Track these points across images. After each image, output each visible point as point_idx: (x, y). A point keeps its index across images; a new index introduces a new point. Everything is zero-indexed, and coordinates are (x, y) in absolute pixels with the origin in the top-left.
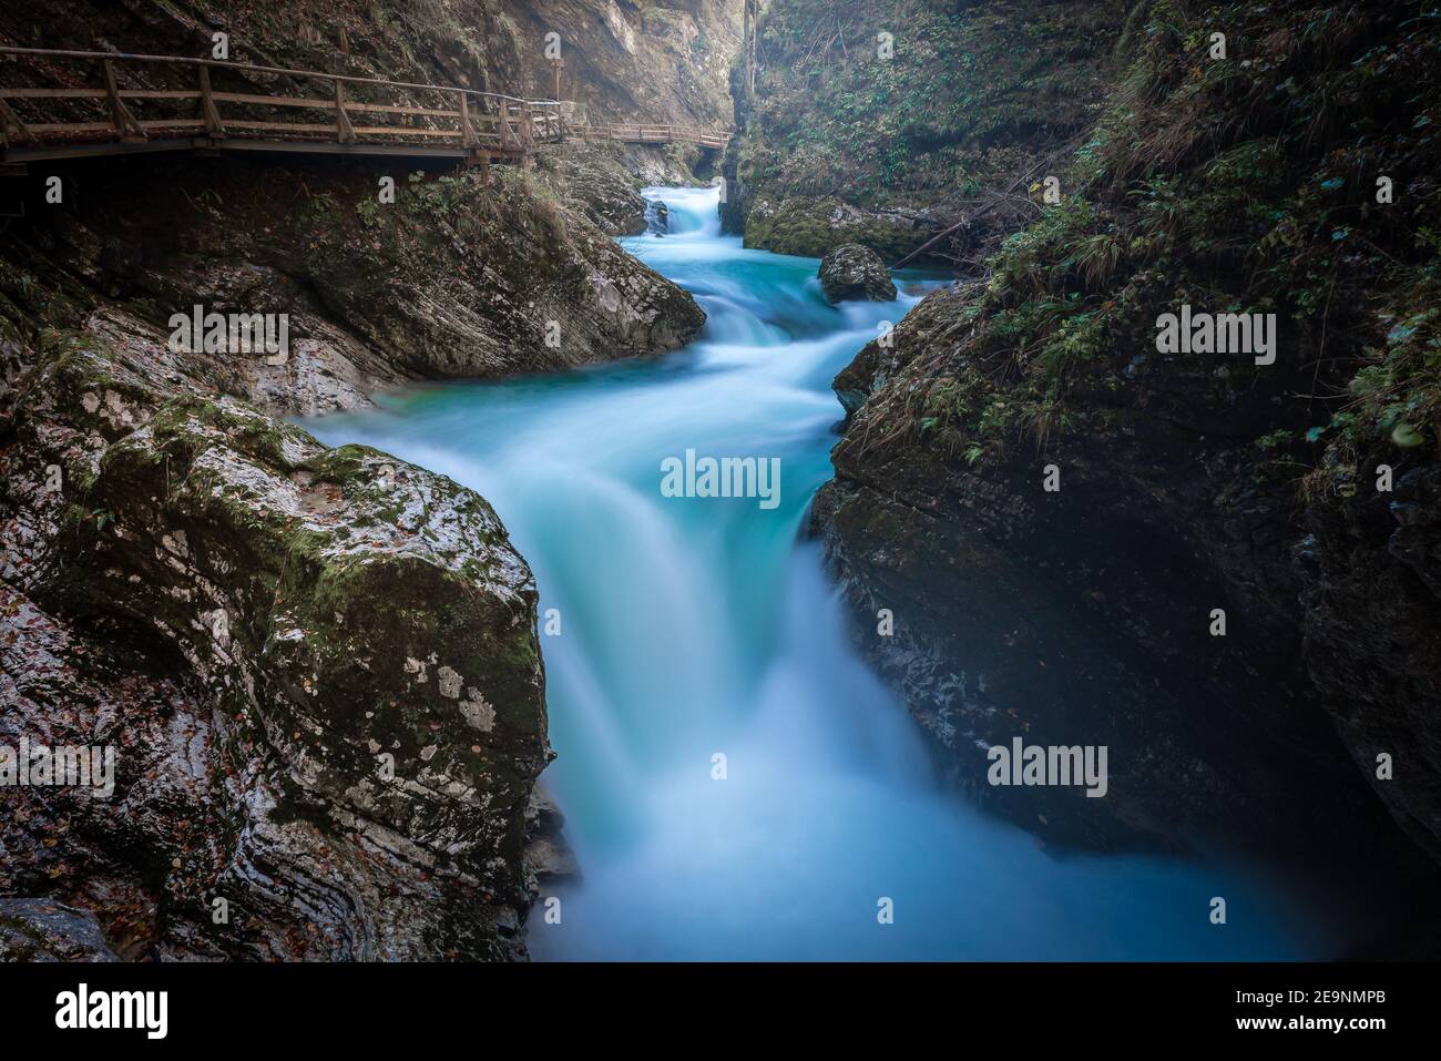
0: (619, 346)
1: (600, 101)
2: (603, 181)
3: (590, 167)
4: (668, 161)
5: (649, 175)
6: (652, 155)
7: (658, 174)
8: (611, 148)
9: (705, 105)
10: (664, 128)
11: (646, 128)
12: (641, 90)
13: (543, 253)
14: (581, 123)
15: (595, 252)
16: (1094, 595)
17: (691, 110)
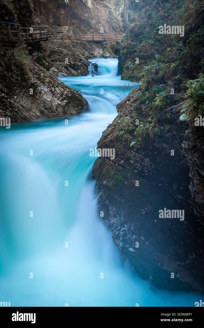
0: (52, 113)
1: (78, 26)
2: (72, 55)
3: (68, 50)
4: (104, 48)
5: (96, 54)
6: (98, 46)
7: (99, 53)
8: (81, 44)
9: (119, 27)
10: (103, 36)
11: (96, 36)
12: (94, 21)
13: (20, 78)
14: (70, 34)
15: (43, 79)
16: (180, 197)
17: (114, 29)
